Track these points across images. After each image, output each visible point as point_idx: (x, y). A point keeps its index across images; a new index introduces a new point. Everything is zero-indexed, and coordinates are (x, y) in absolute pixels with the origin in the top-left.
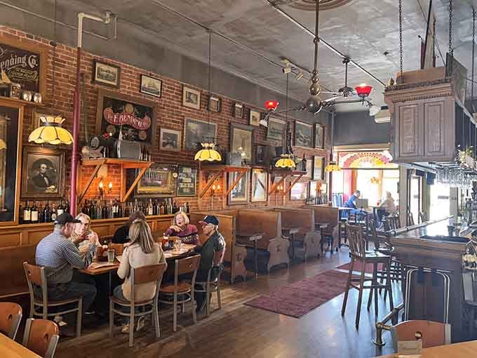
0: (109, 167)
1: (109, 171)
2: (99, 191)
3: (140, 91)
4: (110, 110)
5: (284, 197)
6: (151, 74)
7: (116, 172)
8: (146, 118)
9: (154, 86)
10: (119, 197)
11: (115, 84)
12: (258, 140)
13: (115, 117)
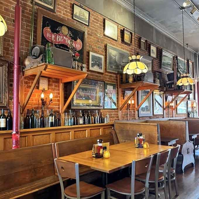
0: (49, 81)
1: (49, 85)
2: (40, 102)
3: (73, 18)
4: (48, 29)
5: (174, 111)
6: (80, 5)
7: (56, 86)
8: (79, 41)
9: (83, 15)
10: (59, 108)
11: (52, 8)
12: (156, 68)
13: (53, 37)
